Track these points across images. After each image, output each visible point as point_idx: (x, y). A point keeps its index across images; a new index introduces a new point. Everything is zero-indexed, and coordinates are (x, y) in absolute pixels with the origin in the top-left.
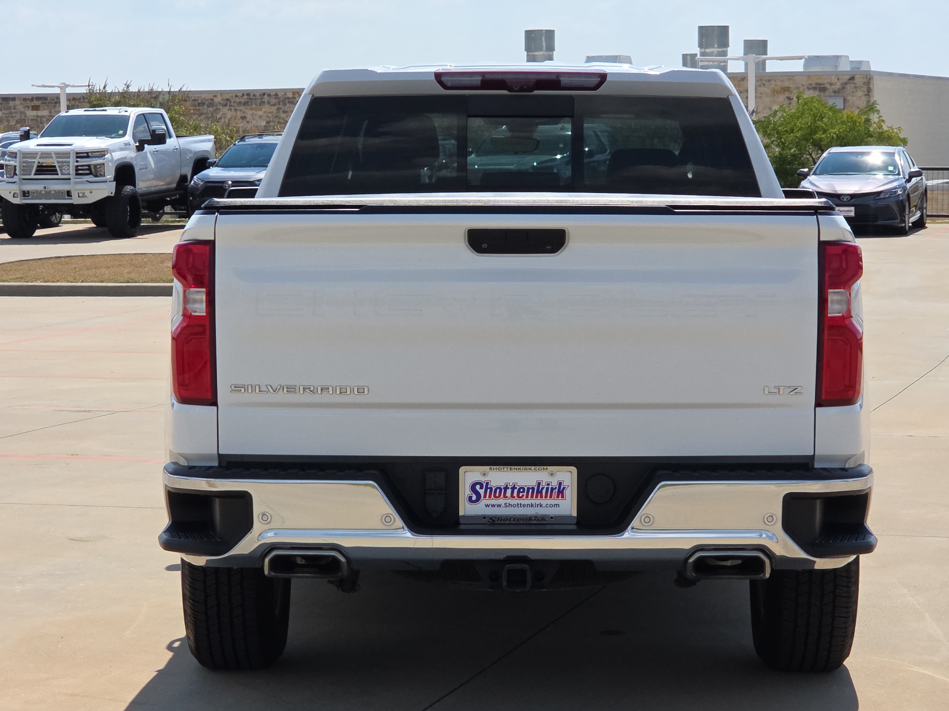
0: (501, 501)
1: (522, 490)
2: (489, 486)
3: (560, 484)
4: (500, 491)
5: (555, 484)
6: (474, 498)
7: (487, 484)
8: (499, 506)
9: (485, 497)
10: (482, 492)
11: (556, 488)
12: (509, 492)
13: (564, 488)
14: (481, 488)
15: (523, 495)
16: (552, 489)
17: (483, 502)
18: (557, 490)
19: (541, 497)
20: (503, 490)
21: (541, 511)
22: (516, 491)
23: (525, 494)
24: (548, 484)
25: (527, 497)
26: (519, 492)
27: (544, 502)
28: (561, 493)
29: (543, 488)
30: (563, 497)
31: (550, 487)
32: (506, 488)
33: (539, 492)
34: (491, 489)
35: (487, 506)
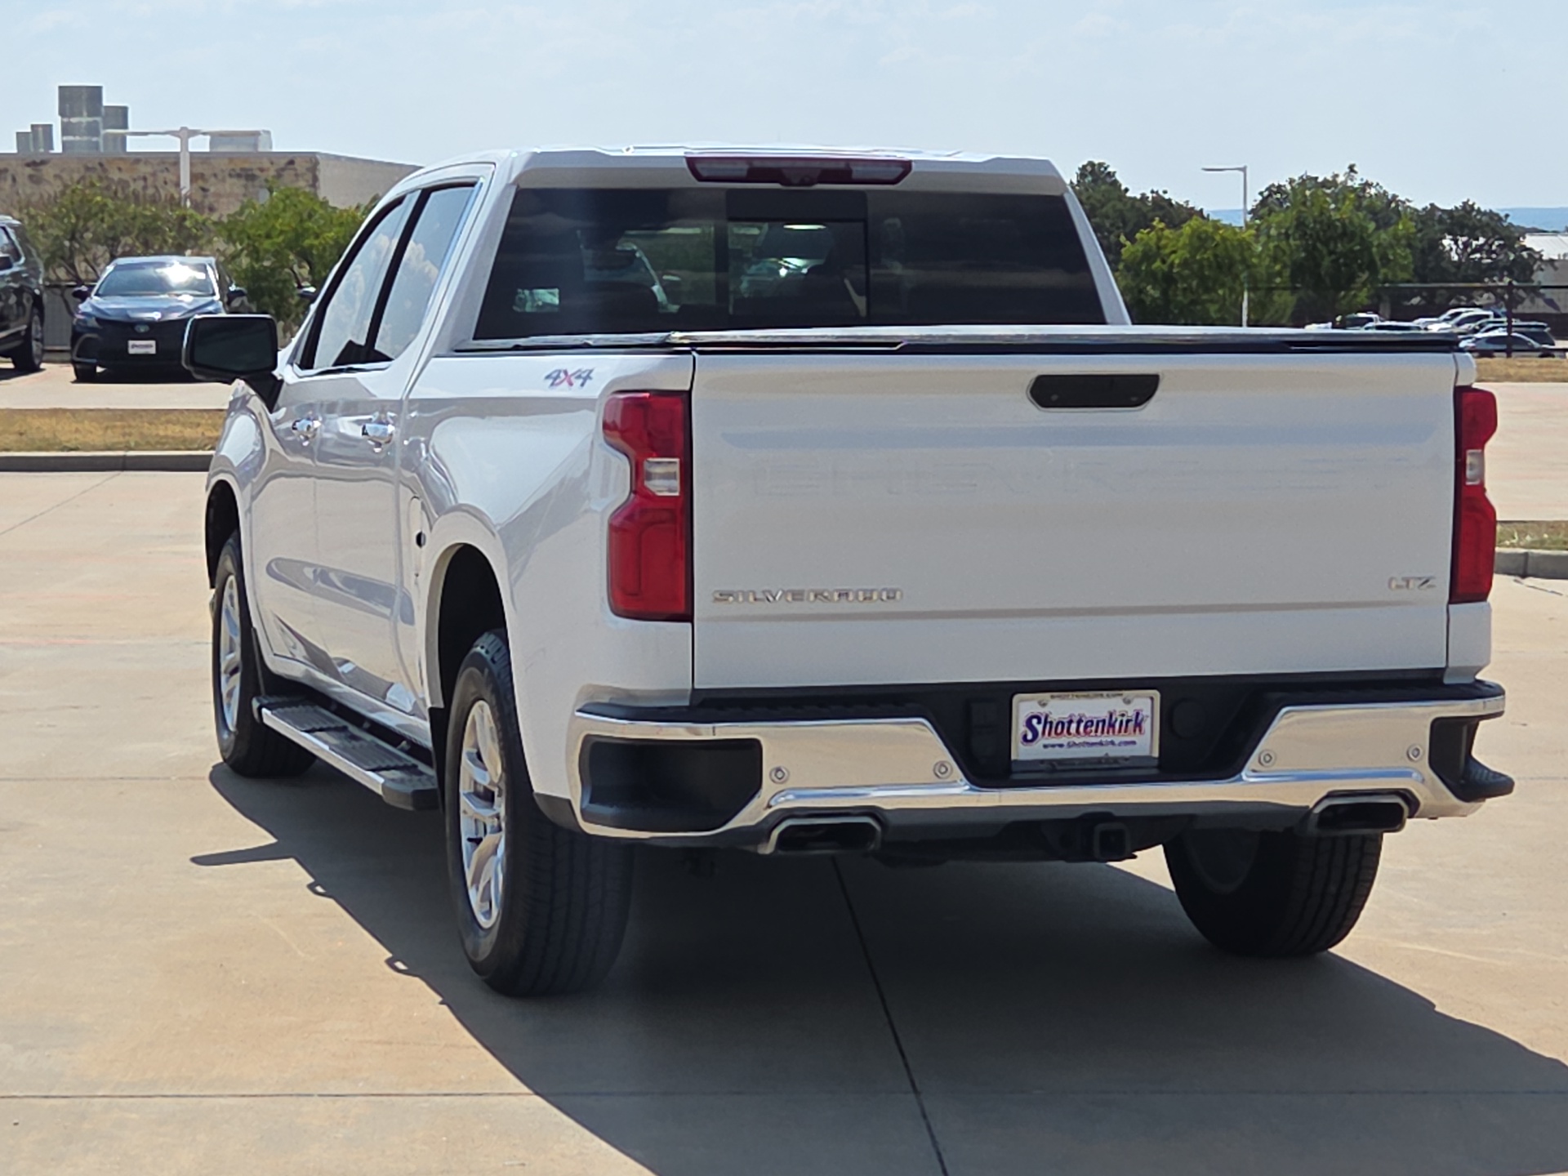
0: (1064, 740)
1: (1089, 724)
2: (1049, 720)
3: (1138, 714)
5: (1131, 714)
6: (1030, 737)
7: (1047, 717)
8: (1061, 746)
9: (1043, 733)
10: (1040, 728)
11: (1132, 720)
12: (1074, 726)
13: (1142, 720)
14: (1039, 722)
15: (1091, 731)
16: (1128, 721)
17: (1041, 742)
18: (1133, 723)
19: (1114, 732)
20: (1066, 725)
21: (1114, 752)
22: (1082, 725)
23: (1093, 728)
24: (1123, 715)
25: (1096, 731)
26: (1086, 727)
27: (1117, 739)
28: (1138, 725)
29: (1116, 720)
30: (1140, 730)
31: (1125, 719)
32: (1070, 722)
33: (1112, 725)
34: (1051, 723)
35: (1045, 746)
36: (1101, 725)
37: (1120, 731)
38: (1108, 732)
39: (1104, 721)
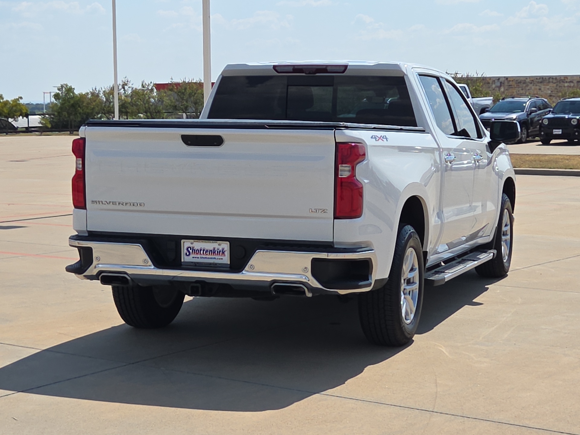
0: (199, 256)
1: (207, 251)
2: (194, 249)
3: (223, 249)
4: (198, 252)
5: (221, 249)
6: (188, 254)
7: (193, 248)
8: (198, 258)
9: (192, 253)
10: (191, 251)
11: (221, 251)
12: (202, 252)
13: (225, 251)
14: (191, 249)
16: (220, 251)
17: (192, 256)
18: (221, 252)
19: (215, 255)
21: (215, 261)
23: (208, 253)
24: (218, 249)
25: (209, 254)
26: (206, 252)
27: (217, 257)
28: (223, 253)
29: (216, 251)
30: (224, 255)
31: (219, 251)
32: (201, 250)
33: (214, 252)
34: (195, 250)
35: (193, 257)
36: (211, 252)
37: (217, 255)
38: (213, 254)
39: (212, 251)
